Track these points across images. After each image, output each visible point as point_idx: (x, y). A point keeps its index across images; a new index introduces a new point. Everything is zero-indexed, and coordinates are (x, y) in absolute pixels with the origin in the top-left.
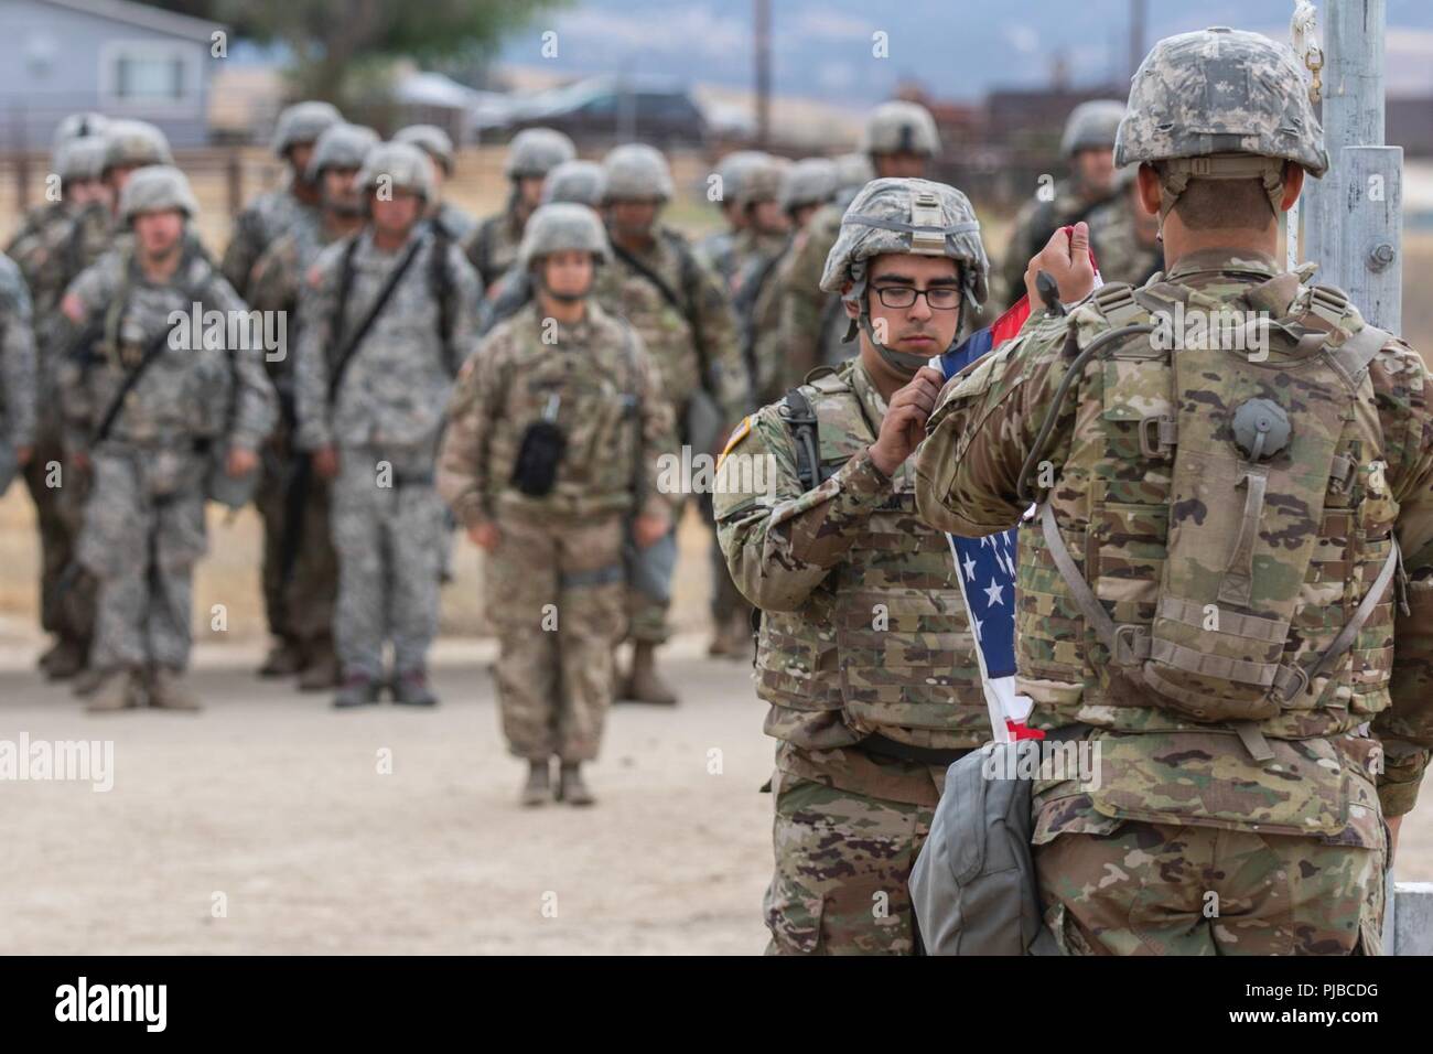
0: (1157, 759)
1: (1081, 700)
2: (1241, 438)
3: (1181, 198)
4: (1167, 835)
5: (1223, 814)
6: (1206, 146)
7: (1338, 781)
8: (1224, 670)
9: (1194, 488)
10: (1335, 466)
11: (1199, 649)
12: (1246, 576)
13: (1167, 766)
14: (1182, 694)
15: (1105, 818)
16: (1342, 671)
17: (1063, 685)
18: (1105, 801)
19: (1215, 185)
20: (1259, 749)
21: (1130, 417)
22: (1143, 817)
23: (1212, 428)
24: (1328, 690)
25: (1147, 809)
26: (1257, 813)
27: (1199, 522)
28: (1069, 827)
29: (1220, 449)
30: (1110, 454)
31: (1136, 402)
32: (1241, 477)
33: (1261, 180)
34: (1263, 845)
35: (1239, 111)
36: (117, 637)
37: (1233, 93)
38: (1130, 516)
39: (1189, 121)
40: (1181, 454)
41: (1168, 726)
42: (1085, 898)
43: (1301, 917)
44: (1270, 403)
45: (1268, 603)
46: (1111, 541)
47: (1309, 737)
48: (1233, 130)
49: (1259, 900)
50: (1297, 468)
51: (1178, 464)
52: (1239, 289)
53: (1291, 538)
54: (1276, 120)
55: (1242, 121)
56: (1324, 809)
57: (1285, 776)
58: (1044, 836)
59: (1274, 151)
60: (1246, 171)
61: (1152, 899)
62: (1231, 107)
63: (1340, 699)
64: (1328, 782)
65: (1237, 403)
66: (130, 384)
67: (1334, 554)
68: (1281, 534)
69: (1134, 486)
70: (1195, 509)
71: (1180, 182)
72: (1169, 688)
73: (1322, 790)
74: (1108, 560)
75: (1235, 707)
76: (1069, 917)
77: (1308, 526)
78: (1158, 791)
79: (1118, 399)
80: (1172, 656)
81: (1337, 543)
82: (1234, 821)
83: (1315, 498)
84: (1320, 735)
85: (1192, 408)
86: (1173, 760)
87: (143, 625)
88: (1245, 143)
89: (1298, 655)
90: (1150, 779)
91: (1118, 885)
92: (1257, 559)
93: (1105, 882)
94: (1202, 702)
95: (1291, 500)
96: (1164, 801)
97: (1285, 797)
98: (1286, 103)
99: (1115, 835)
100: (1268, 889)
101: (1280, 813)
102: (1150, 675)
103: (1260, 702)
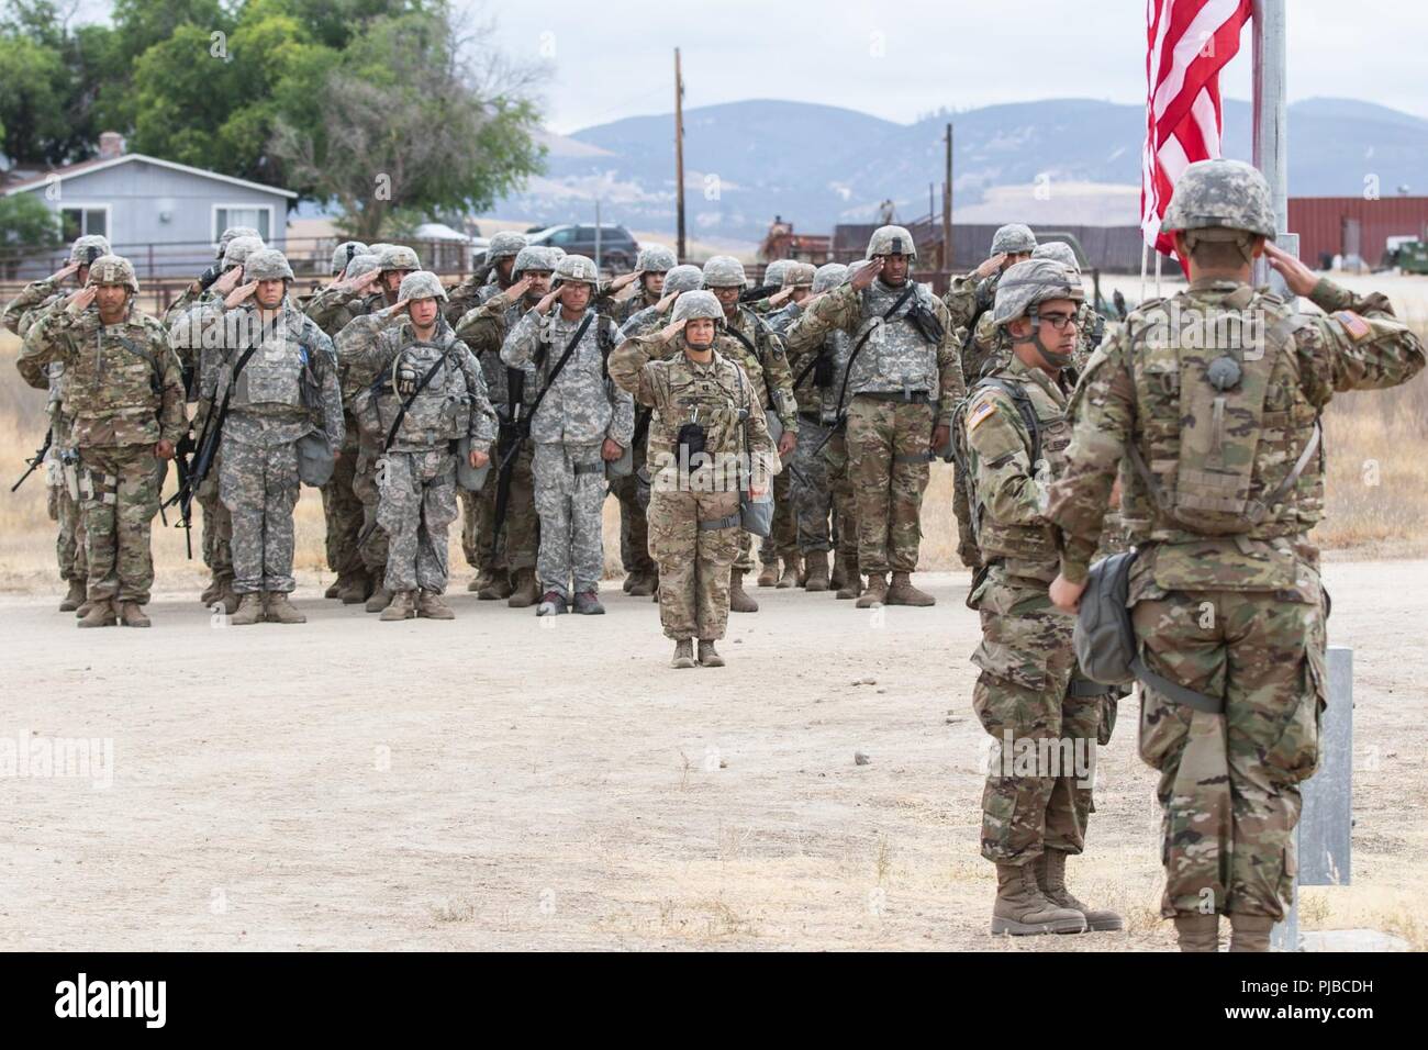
0: (1192, 556)
1: (1151, 528)
2: (1213, 380)
3: (1194, 251)
4: (1193, 598)
5: (1227, 583)
6: (1202, 223)
7: (1291, 560)
8: (1213, 505)
9: (1189, 409)
10: (1268, 390)
11: (1197, 495)
12: (1219, 453)
13: (1195, 560)
14: (1195, 522)
15: (1160, 589)
16: (1290, 500)
17: (1141, 521)
18: (1163, 580)
19: (1210, 244)
20: (1246, 547)
21: (1158, 370)
22: (1184, 587)
23: (1198, 376)
24: (1284, 511)
25: (1186, 583)
26: (1246, 580)
27: (1192, 426)
28: (1142, 597)
29: (1202, 387)
30: (1151, 392)
31: (1162, 362)
32: (1210, 402)
33: (1235, 242)
34: (1244, 601)
35: (1221, 205)
36: (400, 570)
37: (1220, 195)
38: (1165, 426)
39: (1195, 210)
40: (1183, 390)
41: (1196, 539)
42: (1153, 635)
43: (1270, 641)
44: (1229, 360)
45: (1233, 467)
46: (1157, 440)
47: (1275, 537)
48: (1217, 215)
49: (1247, 630)
50: (1246, 393)
51: (1182, 396)
52: (1219, 297)
53: (1244, 431)
54: (1242, 210)
55: (1223, 210)
56: (1283, 576)
57: (1261, 559)
58: (1131, 603)
59: (1240, 227)
60: (1227, 237)
61: (1187, 633)
62: (1217, 202)
63: (1291, 515)
64: (1284, 561)
65: (1211, 361)
66: (408, 405)
67: (1279, 436)
68: (1238, 429)
69: (1165, 408)
70: (1190, 420)
71: (1192, 242)
72: (1187, 520)
73: (1281, 566)
74: (1156, 451)
75: (1226, 525)
76: (1147, 647)
77: (1254, 424)
78: (1192, 573)
79: (1152, 361)
80: (1187, 501)
81: (1280, 430)
82: (1233, 586)
83: (1256, 408)
84: (1281, 536)
85: (1187, 366)
86: (1199, 556)
87: (416, 564)
88: (1224, 222)
89: (1264, 493)
90: (1187, 567)
91: (1169, 626)
92: (1224, 444)
93: (1162, 625)
94: (1205, 524)
95: (1242, 410)
96: (1195, 578)
97: (1260, 571)
98: (1250, 201)
99: (1165, 599)
100: (1251, 626)
101: (1258, 580)
102: (1177, 514)
103: (1238, 522)
